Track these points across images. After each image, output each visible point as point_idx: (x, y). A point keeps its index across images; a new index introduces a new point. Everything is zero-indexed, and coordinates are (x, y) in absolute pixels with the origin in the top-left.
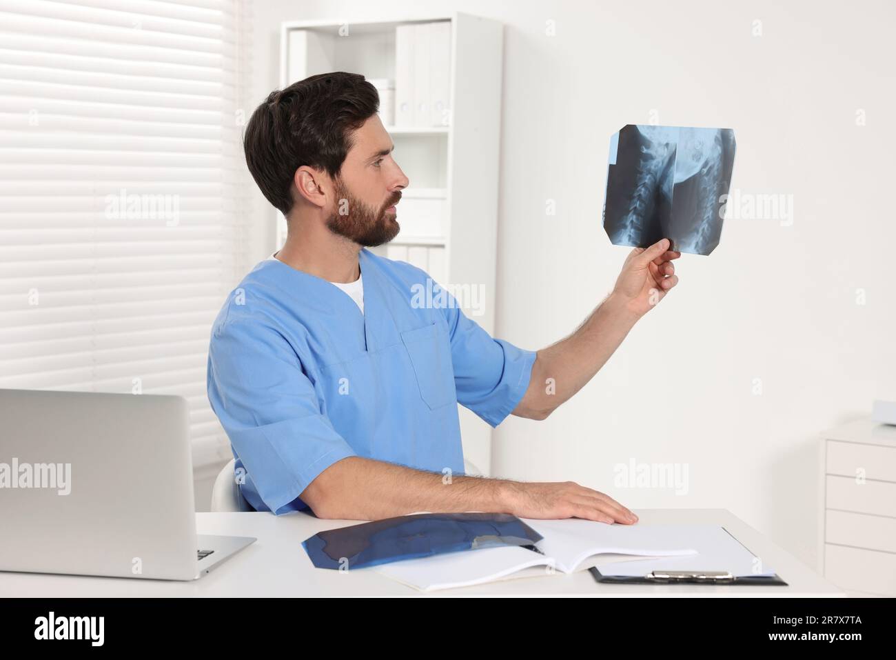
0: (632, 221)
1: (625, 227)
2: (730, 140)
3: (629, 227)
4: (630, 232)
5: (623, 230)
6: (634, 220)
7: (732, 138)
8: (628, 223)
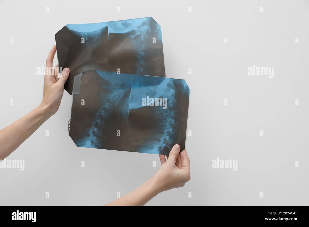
0: (94, 132)
1: (88, 135)
2: (183, 86)
3: (92, 135)
4: (93, 138)
5: (86, 137)
6: (96, 131)
7: (185, 85)
8: (91, 133)
